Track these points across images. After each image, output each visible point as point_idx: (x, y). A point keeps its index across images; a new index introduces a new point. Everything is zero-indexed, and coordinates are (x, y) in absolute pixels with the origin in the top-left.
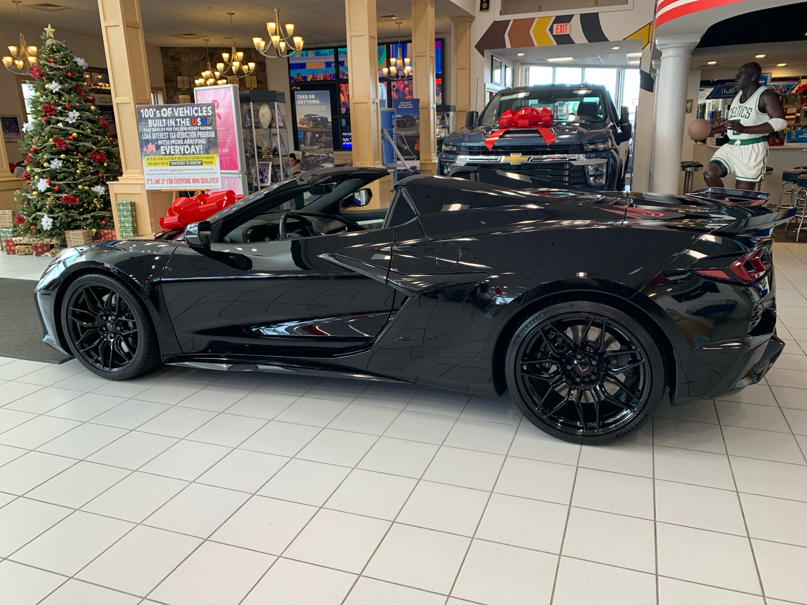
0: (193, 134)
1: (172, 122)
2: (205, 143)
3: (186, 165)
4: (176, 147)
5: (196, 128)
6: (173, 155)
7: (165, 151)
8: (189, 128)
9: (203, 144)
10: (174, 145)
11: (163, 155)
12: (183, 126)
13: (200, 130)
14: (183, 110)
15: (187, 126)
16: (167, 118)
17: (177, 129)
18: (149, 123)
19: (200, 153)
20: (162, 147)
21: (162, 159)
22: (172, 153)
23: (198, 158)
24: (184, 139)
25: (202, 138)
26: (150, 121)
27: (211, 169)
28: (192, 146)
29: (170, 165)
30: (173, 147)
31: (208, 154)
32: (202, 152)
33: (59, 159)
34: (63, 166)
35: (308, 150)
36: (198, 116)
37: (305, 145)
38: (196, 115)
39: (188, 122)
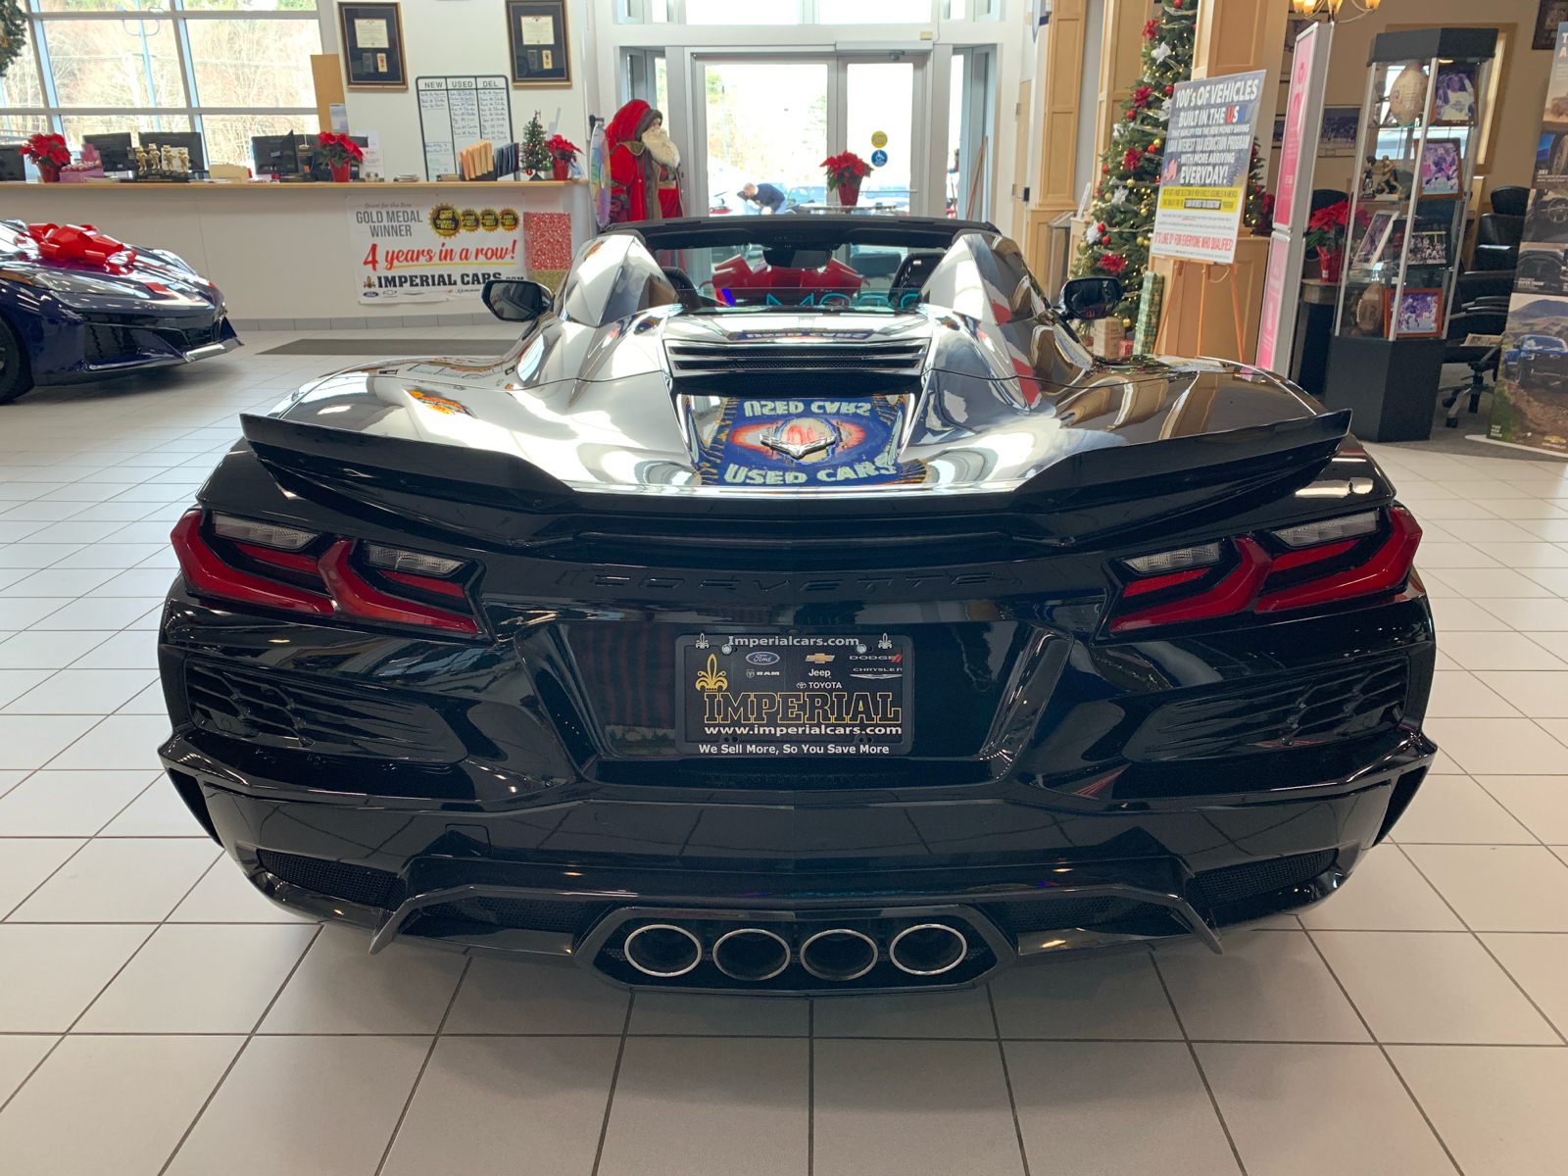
0: (1223, 143)
1: (1204, 115)
2: (1233, 161)
3: (1201, 208)
4: (1199, 168)
5: (1228, 129)
6: (1191, 185)
7: (1185, 178)
8: (1221, 129)
9: (1228, 164)
10: (1197, 165)
11: (1182, 185)
12: (1216, 125)
13: (1233, 134)
14: (1222, 90)
15: (1220, 125)
16: (1200, 108)
17: (1206, 131)
18: (1181, 119)
19: (1222, 185)
20: (1183, 168)
21: (1177, 193)
22: (1192, 181)
23: (1218, 193)
24: (1211, 152)
25: (1233, 151)
26: (1182, 114)
27: (1227, 220)
28: (1217, 167)
29: (1185, 207)
30: (1194, 168)
31: (1231, 186)
32: (1225, 181)
33: (1125, 187)
34: (1128, 200)
35: (1554, 187)
36: (1238, 101)
37: (1550, 173)
38: (1236, 99)
39: (1223, 115)
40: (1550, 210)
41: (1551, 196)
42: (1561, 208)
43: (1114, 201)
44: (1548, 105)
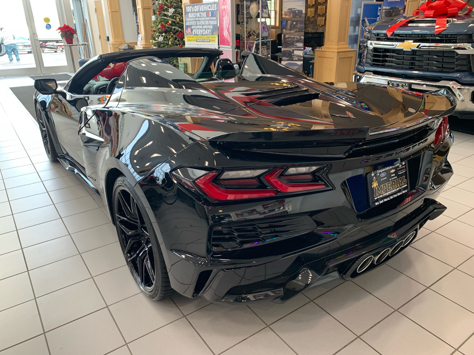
0: (207, 23)
1: (198, 15)
2: (212, 28)
3: (203, 42)
4: (200, 30)
5: (208, 18)
6: (198, 35)
7: (195, 33)
8: (206, 18)
9: (211, 29)
10: (198, 29)
11: (194, 35)
12: (203, 17)
13: (210, 20)
14: (204, 7)
15: (205, 17)
16: (196, 12)
17: (200, 19)
18: (189, 15)
19: (209, 35)
20: (194, 30)
21: (193, 37)
22: (198, 34)
23: (208, 37)
24: (203, 25)
25: (211, 25)
26: (189, 14)
27: (213, 45)
28: (206, 30)
29: (196, 41)
30: (198, 30)
31: (213, 35)
32: (210, 34)
33: (162, 36)
34: (164, 40)
35: (287, 34)
36: (210, 10)
37: (286, 30)
38: (209, 10)
39: (205, 14)
40: (287, 40)
41: (287, 36)
42: (290, 39)
43: (159, 40)
44: (283, 13)
